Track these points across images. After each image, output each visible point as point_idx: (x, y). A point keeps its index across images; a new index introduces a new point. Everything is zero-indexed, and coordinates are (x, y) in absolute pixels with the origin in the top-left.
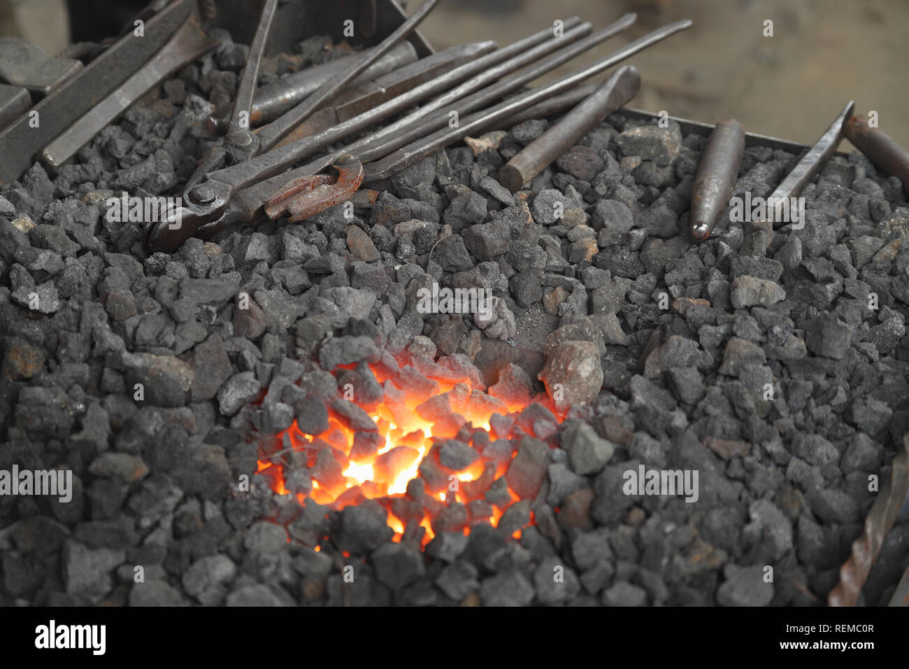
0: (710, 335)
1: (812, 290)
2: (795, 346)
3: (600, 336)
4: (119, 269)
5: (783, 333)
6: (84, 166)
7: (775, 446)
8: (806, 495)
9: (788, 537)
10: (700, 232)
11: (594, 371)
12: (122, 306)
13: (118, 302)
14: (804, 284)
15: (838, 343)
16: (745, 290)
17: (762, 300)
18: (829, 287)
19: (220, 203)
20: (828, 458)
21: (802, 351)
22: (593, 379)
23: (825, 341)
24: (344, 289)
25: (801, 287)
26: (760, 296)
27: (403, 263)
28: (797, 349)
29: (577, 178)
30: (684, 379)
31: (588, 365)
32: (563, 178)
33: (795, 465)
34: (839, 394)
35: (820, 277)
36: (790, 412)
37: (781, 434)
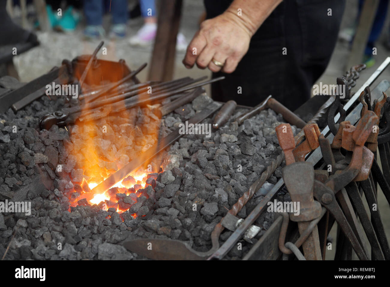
0: (212, 150)
1: (246, 138)
2: (237, 151)
3: (181, 155)
4: (30, 132)
5: (234, 148)
6: (27, 111)
7: (227, 177)
8: (234, 188)
9: (226, 198)
10: (215, 126)
11: (176, 162)
12: (29, 139)
13: (28, 138)
14: (243, 136)
15: (251, 150)
16: (224, 137)
17: (229, 140)
18: (252, 138)
19: (64, 116)
20: (243, 179)
21: (240, 153)
22: (176, 164)
23: (247, 150)
24: (100, 139)
25: (242, 137)
26: (229, 139)
27: (121, 135)
28: (238, 152)
29: (180, 115)
30: (201, 160)
31: (174, 159)
32: (176, 115)
33: (232, 181)
34: (249, 164)
35: (248, 134)
36: (234, 169)
37: (230, 175)
